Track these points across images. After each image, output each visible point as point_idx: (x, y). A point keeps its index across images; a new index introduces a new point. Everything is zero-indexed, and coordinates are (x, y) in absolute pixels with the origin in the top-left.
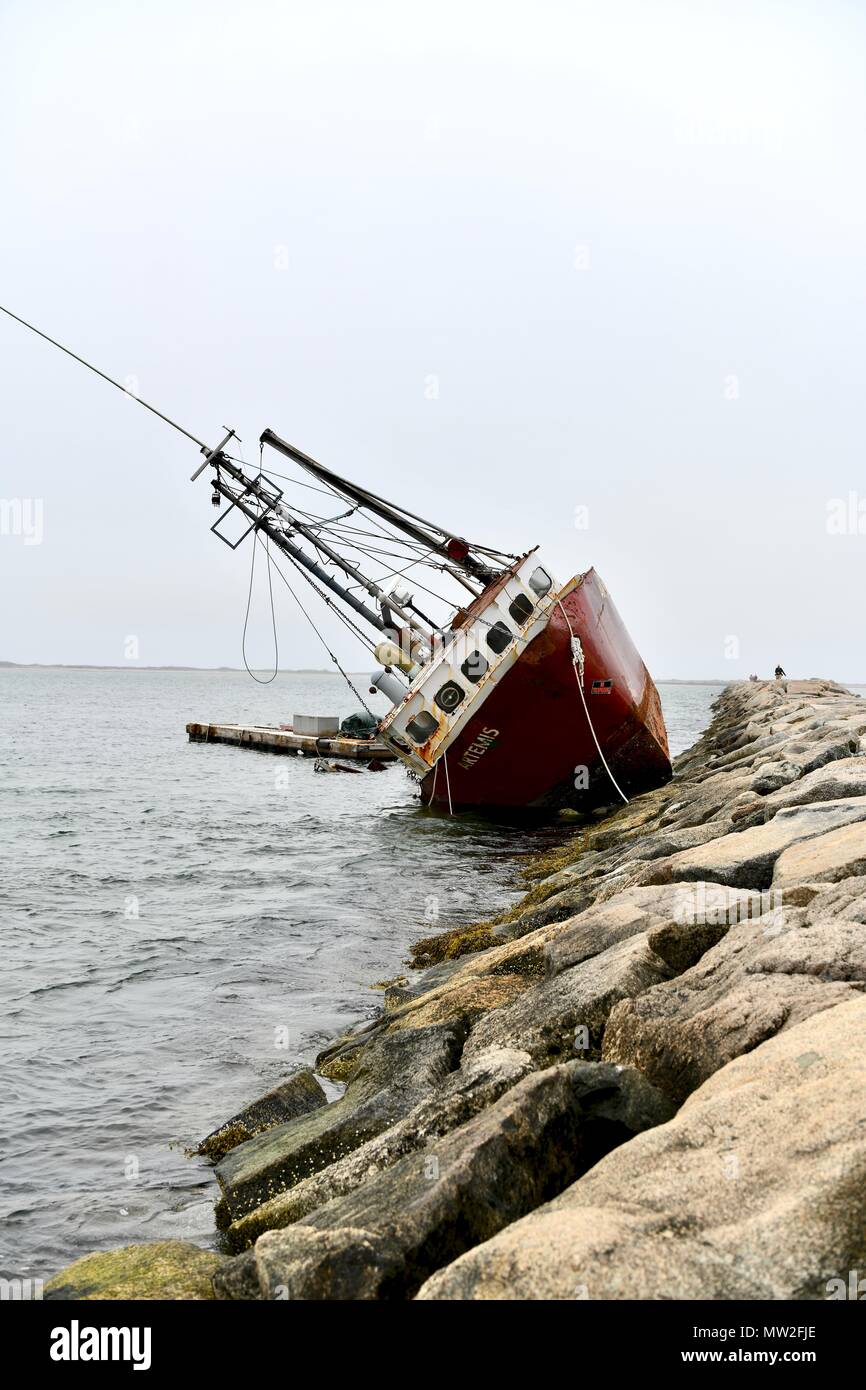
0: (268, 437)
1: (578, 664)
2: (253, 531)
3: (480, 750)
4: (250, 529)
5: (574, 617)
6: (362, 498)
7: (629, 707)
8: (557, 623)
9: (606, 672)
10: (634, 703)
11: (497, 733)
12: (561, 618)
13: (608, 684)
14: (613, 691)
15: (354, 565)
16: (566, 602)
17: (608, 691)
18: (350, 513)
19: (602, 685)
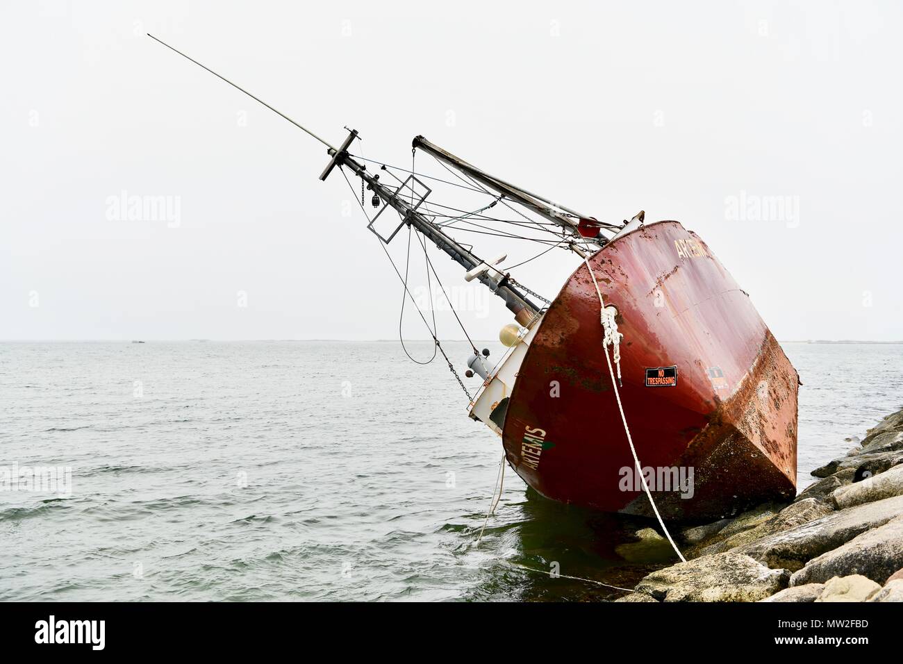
0: (419, 142)
1: (611, 347)
2: (405, 225)
3: (535, 451)
4: (402, 225)
5: (608, 281)
6: (506, 191)
7: (708, 403)
8: (579, 290)
9: (665, 356)
10: (716, 399)
11: (544, 433)
12: (587, 282)
13: (669, 373)
14: (680, 382)
15: (468, 248)
16: (598, 260)
17: (671, 381)
18: (493, 204)
19: (661, 373)
